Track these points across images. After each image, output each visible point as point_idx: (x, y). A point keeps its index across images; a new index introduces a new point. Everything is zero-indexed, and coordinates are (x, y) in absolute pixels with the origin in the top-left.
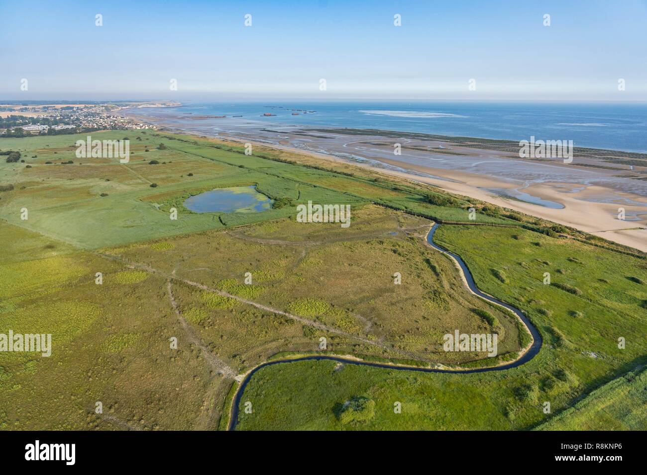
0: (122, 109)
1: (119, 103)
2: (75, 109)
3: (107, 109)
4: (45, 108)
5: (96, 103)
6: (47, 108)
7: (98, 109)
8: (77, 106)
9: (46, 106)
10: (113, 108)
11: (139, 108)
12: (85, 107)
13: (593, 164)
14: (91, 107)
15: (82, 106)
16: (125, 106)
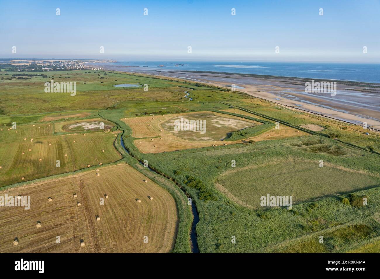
0: (85, 63)
1: (83, 60)
2: (60, 62)
3: (77, 63)
4: (44, 62)
5: (71, 60)
6: (46, 62)
7: (73, 63)
8: (61, 61)
9: (45, 61)
10: (80, 62)
11: (94, 63)
12: (66, 62)
13: (289, 81)
14: (68, 61)
15: (64, 61)
16: (86, 62)
